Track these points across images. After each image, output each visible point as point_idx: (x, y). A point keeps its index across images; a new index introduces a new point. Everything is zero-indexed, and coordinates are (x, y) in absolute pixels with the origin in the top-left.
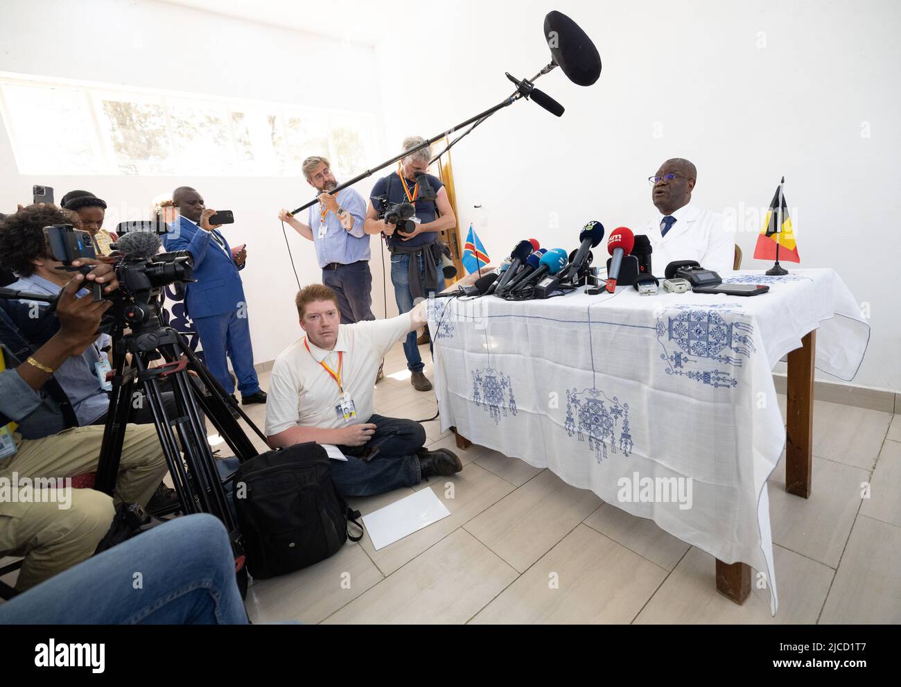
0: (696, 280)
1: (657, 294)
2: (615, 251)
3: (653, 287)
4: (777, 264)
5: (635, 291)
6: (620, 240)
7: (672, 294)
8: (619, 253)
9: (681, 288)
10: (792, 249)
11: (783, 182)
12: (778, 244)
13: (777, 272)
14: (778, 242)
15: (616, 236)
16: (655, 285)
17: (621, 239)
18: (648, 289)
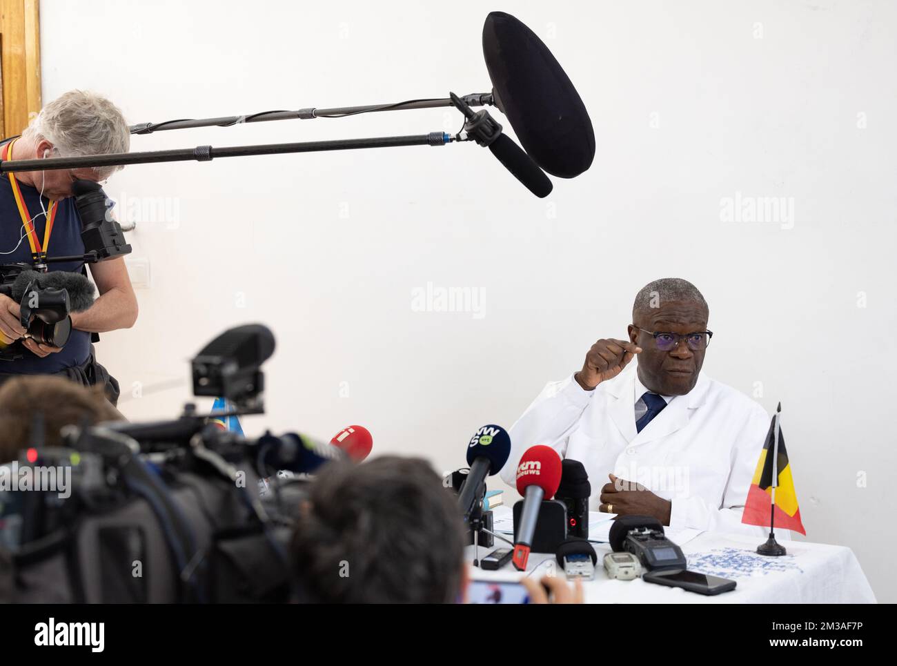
0: (650, 560)
1: (592, 580)
2: (529, 490)
3: (587, 566)
4: (772, 536)
5: (560, 569)
6: (538, 473)
7: (615, 581)
8: (537, 494)
9: (627, 573)
10: (792, 513)
11: (779, 410)
12: (773, 505)
13: (771, 549)
14: (773, 502)
15: (532, 464)
16: (590, 564)
17: (541, 470)
18: (579, 570)
